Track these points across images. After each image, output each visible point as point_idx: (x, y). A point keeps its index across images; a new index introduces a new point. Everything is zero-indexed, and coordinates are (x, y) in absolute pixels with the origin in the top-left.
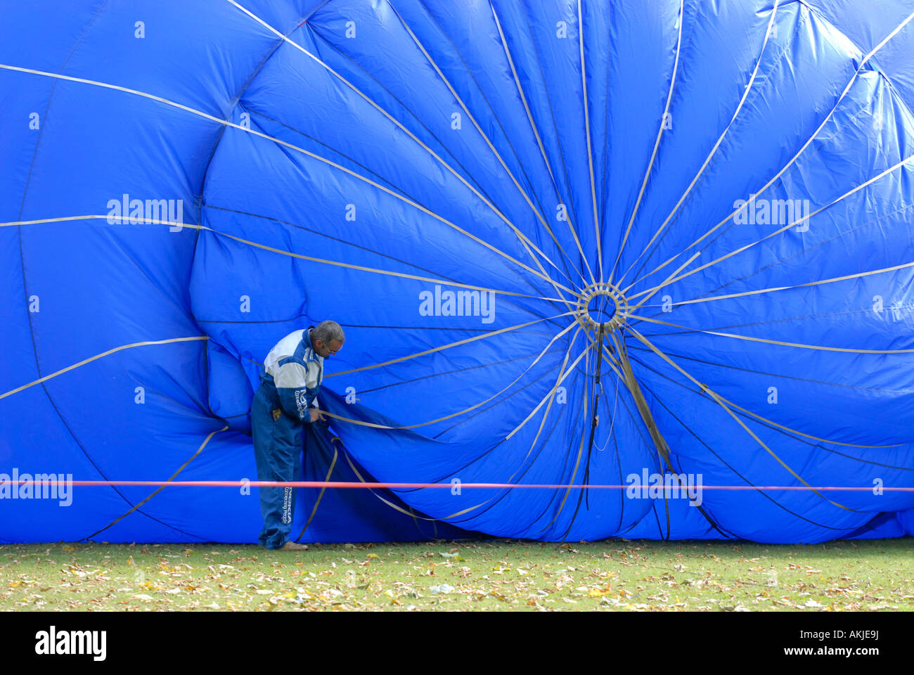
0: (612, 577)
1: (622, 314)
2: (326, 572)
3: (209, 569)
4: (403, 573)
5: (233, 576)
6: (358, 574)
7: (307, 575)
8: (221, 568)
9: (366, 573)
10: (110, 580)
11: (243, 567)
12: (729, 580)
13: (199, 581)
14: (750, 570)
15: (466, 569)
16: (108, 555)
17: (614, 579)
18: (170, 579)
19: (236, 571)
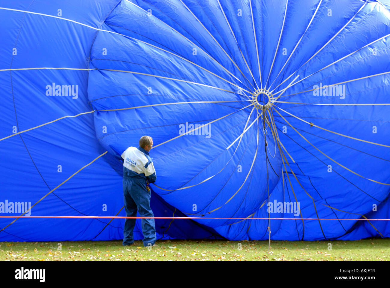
0: (241, 257)
1: (271, 101)
2: (119, 255)
3: (70, 254)
4: (152, 255)
5: (80, 257)
6: (133, 256)
7: (111, 256)
8: (74, 253)
9: (136, 255)
10: (27, 258)
11: (84, 253)
12: (292, 258)
13: (65, 259)
14: (300, 254)
15: (180, 253)
16: (26, 247)
17: (242, 258)
18: (53, 258)
19: (81, 255)
